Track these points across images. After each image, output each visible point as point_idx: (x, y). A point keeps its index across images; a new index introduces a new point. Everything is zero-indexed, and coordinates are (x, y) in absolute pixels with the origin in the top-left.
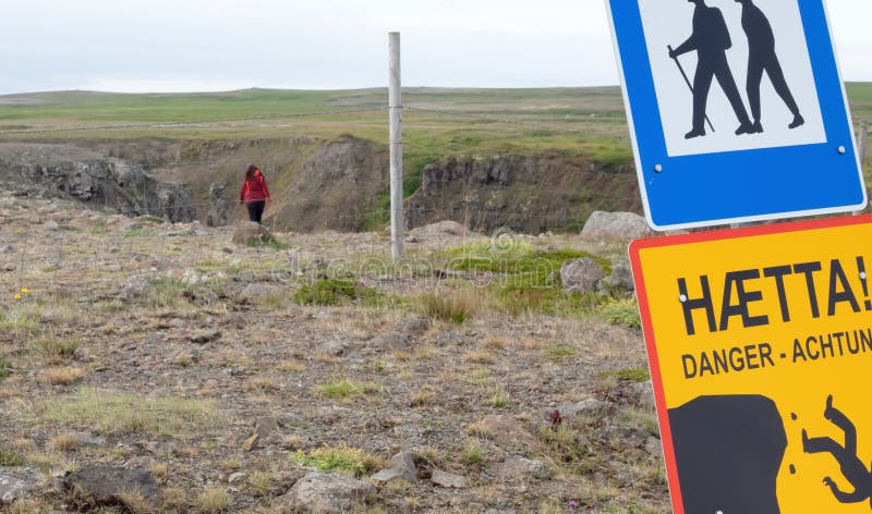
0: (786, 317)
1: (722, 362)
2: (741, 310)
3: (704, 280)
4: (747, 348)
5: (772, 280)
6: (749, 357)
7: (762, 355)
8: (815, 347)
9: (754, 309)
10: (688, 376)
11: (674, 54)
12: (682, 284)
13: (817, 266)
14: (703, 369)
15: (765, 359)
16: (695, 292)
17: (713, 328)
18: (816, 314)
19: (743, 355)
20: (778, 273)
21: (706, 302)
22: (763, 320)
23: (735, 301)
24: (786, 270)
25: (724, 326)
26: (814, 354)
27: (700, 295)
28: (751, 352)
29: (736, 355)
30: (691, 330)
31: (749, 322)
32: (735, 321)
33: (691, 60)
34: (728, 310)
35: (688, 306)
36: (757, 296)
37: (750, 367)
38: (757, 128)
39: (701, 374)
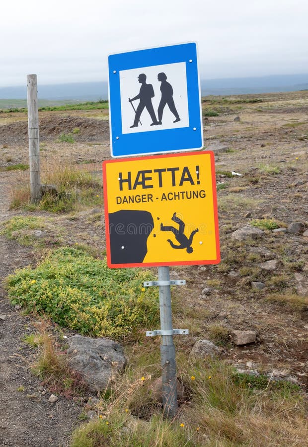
0: (161, 185)
1: (132, 199)
2: (143, 183)
3: (129, 174)
4: (142, 196)
5: (157, 174)
6: (143, 198)
7: (148, 198)
8: (171, 196)
9: (147, 183)
10: (118, 203)
11: (130, 101)
12: (120, 175)
13: (177, 169)
14: (124, 201)
15: (150, 199)
16: (125, 177)
17: (130, 188)
18: (174, 184)
19: (141, 198)
20: (160, 171)
21: (129, 180)
22: (151, 187)
23: (140, 180)
24: (164, 170)
25: (135, 188)
26: (171, 198)
27: (127, 178)
28: (144, 197)
29: (138, 198)
30: (121, 189)
31: (145, 187)
32: (140, 187)
33: (137, 103)
34: (137, 183)
35: (121, 181)
36: (150, 179)
37: (143, 201)
38: (160, 123)
39: (123, 203)
